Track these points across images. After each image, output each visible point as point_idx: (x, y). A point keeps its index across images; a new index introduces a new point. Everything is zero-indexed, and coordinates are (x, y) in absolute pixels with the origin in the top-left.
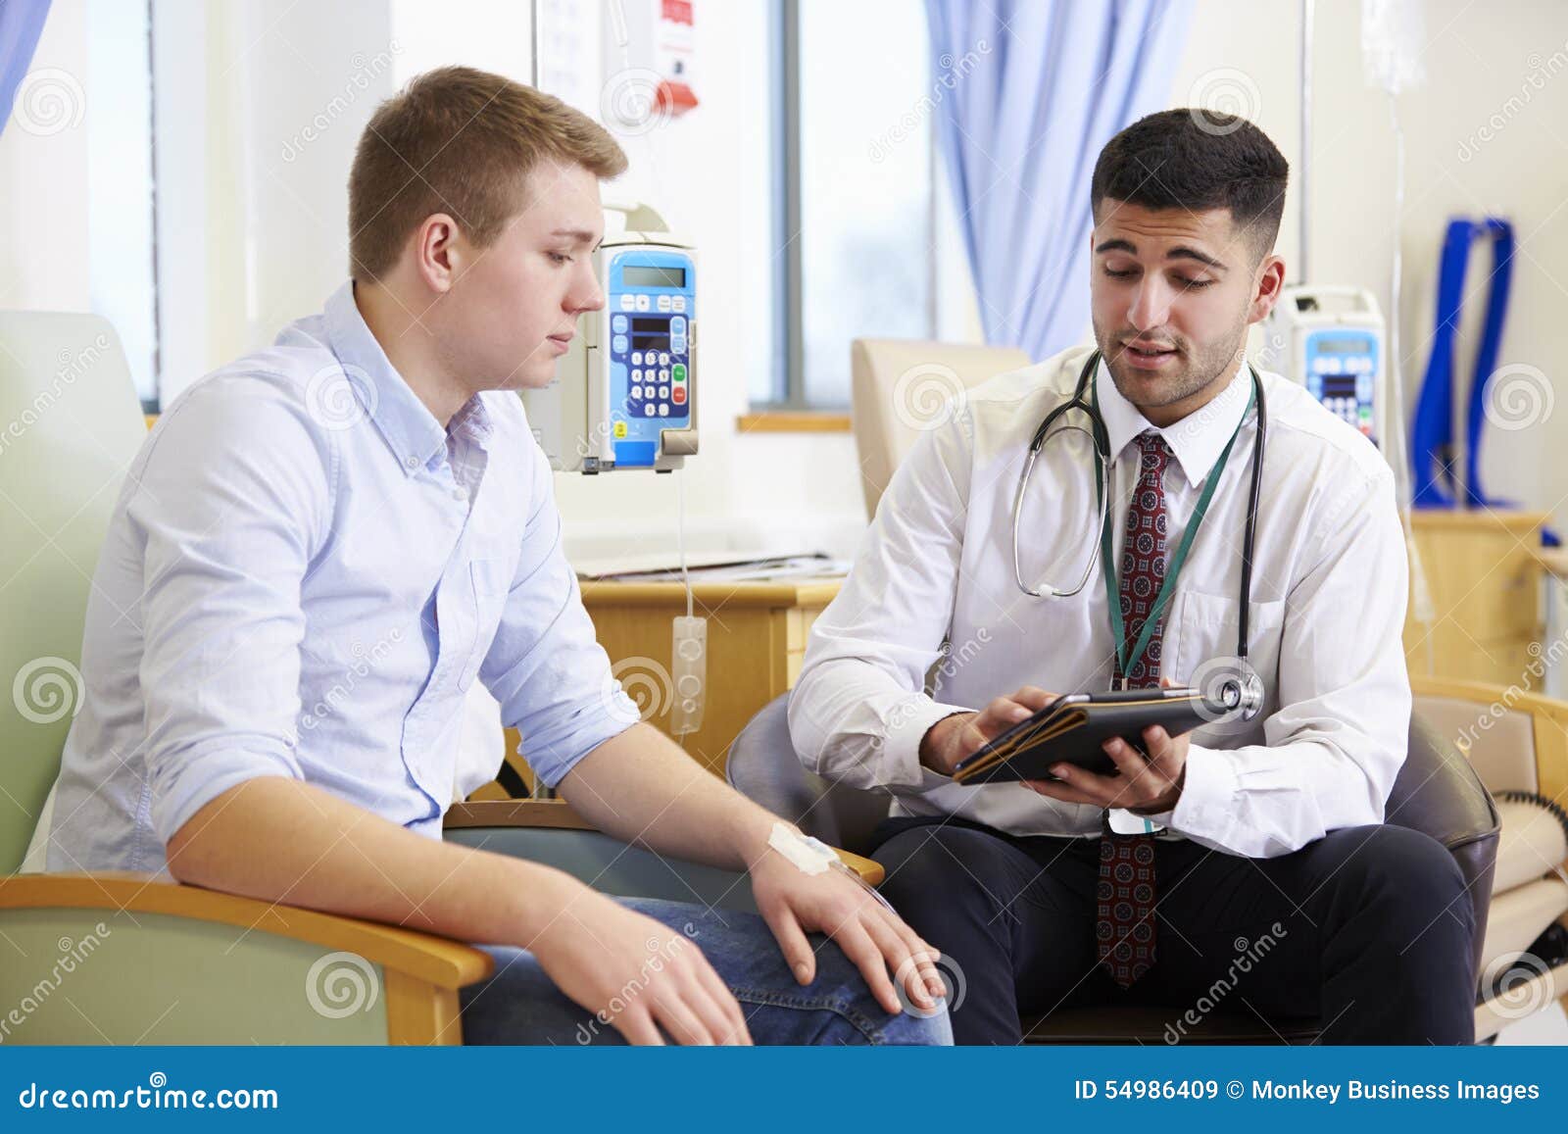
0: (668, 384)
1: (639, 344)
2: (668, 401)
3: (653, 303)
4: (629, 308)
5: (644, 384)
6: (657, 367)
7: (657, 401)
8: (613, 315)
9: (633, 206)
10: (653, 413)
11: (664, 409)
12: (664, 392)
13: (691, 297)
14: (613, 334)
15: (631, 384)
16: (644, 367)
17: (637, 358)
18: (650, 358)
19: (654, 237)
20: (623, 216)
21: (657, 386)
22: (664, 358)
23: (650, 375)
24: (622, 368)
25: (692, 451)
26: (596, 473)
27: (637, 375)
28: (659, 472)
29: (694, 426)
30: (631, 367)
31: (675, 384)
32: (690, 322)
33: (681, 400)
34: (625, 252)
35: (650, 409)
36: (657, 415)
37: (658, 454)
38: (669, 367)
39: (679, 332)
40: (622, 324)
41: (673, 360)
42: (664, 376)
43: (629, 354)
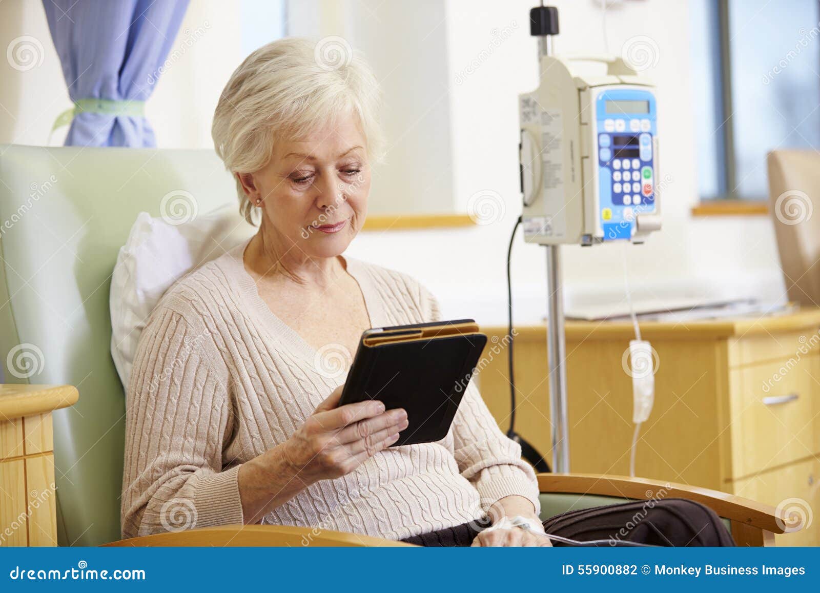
0: (640, 182)
1: (618, 154)
2: (640, 193)
3: (628, 125)
4: (610, 129)
5: (622, 182)
6: (631, 170)
7: (632, 194)
8: (599, 135)
9: (612, 58)
10: (629, 202)
11: (637, 199)
12: (636, 188)
13: (653, 120)
14: (600, 148)
15: (613, 182)
16: (622, 170)
17: (617, 164)
18: (626, 163)
19: (626, 79)
20: (605, 67)
21: (632, 182)
22: (636, 163)
23: (627, 177)
24: (607, 171)
25: (657, 228)
26: (590, 245)
27: (617, 176)
28: (635, 243)
29: (658, 212)
30: (613, 170)
31: (644, 181)
32: (654, 137)
33: (648, 192)
34: (607, 91)
35: (627, 199)
36: (632, 203)
37: (634, 231)
38: (639, 170)
39: (645, 144)
40: (606, 141)
41: (643, 164)
42: (636, 176)
43: (611, 163)
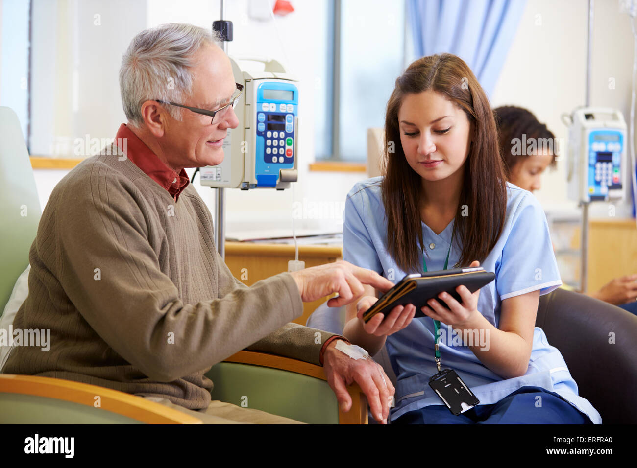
0: (284, 147)
1: (269, 127)
2: (283, 155)
3: (278, 108)
4: (265, 110)
5: (272, 147)
6: (279, 139)
7: (278, 155)
8: (258, 113)
9: (269, 60)
10: (276, 161)
11: (282, 159)
12: (282, 151)
13: (295, 104)
14: (258, 122)
15: (266, 147)
16: (272, 139)
17: (269, 134)
18: (276, 134)
19: (279, 75)
20: (263, 65)
21: (278, 147)
22: (282, 134)
23: (275, 143)
24: (262, 138)
25: (295, 180)
26: (248, 190)
27: (269, 142)
28: (278, 190)
29: (296, 168)
30: (266, 138)
31: (287, 147)
32: (295, 117)
33: (290, 155)
34: (265, 83)
35: (275, 159)
36: (278, 162)
37: (278, 182)
38: (284, 139)
39: (289, 122)
40: (262, 117)
41: (287, 135)
42: (282, 143)
43: (265, 132)
